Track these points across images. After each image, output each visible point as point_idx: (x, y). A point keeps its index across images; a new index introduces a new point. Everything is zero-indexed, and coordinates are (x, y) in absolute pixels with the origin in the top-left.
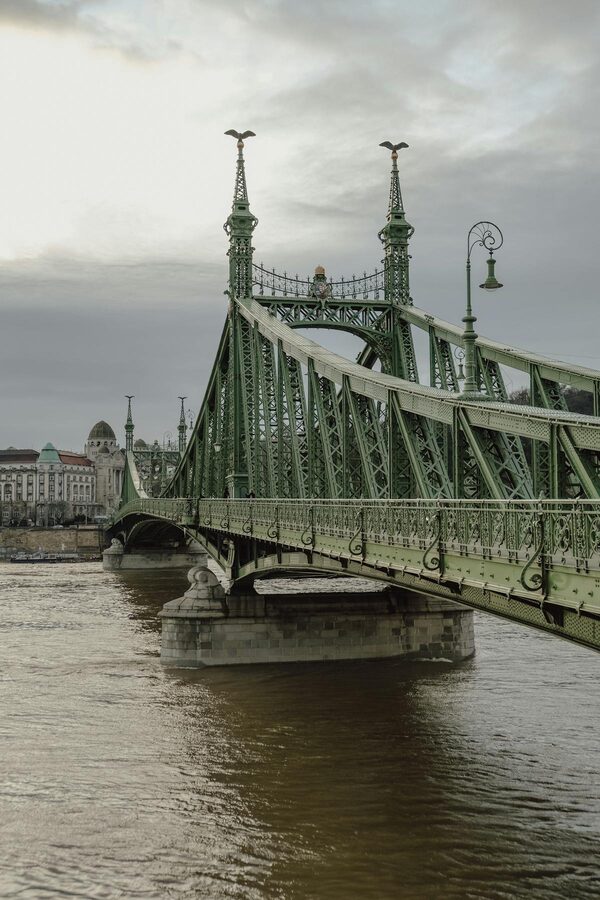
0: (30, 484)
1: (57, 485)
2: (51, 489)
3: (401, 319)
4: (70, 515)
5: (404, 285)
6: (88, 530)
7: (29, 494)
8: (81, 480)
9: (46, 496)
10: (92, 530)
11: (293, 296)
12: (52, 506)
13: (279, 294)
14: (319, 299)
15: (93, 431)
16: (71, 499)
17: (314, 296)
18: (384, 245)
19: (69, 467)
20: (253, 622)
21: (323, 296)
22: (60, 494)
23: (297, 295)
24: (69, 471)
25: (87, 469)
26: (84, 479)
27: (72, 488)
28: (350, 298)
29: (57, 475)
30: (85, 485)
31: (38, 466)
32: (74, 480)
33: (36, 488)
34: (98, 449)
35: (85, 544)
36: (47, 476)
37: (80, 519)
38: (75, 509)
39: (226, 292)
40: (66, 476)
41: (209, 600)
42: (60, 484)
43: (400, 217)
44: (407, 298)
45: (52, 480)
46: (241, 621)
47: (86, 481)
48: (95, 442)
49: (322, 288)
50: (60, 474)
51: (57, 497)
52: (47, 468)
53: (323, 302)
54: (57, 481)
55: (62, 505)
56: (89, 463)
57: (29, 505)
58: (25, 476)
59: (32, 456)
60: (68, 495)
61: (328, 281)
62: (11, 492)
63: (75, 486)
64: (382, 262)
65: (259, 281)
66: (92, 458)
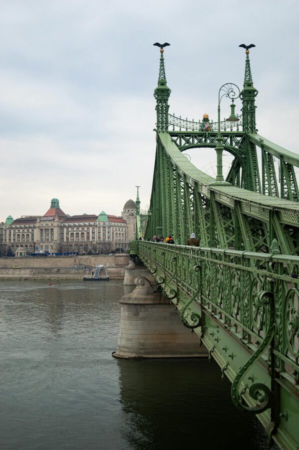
0: (93, 233)
1: (107, 233)
2: (104, 235)
3: (250, 142)
4: (114, 248)
5: (253, 122)
6: (121, 256)
7: (93, 238)
8: (119, 230)
9: (102, 239)
10: (123, 256)
11: (191, 130)
12: (104, 244)
13: (183, 130)
14: (204, 132)
15: (126, 205)
16: (115, 240)
17: (202, 130)
18: (242, 101)
19: (113, 224)
20: (168, 306)
21: (207, 130)
22: (109, 238)
23: (193, 130)
24: (112, 226)
25: (123, 224)
26: (121, 230)
27: (115, 234)
28: (223, 130)
29: (107, 228)
30: (121, 233)
31: (97, 223)
32: (116, 230)
33: (96, 234)
34: (128, 214)
35: (119, 263)
36: (102, 228)
37: (118, 250)
38: (116, 245)
39: (155, 130)
40: (111, 228)
41: (145, 294)
42: (109, 233)
43: (250, 85)
44: (253, 129)
45: (104, 230)
46: (161, 306)
47: (122, 231)
48: (127, 210)
49: (206, 126)
50: (109, 227)
51: (107, 239)
52: (102, 224)
53: (207, 133)
54: (107, 231)
55: (109, 244)
56: (124, 222)
57: (93, 243)
58: (91, 228)
59: (94, 218)
60: (113, 238)
61: (210, 122)
62: (84, 237)
63: (117, 233)
64: (241, 110)
65: (172, 123)
66: (125, 218)
